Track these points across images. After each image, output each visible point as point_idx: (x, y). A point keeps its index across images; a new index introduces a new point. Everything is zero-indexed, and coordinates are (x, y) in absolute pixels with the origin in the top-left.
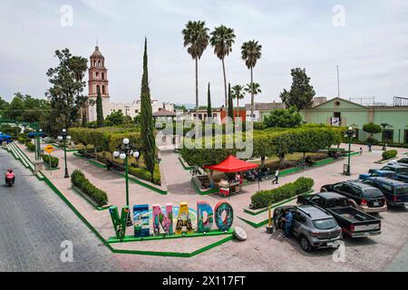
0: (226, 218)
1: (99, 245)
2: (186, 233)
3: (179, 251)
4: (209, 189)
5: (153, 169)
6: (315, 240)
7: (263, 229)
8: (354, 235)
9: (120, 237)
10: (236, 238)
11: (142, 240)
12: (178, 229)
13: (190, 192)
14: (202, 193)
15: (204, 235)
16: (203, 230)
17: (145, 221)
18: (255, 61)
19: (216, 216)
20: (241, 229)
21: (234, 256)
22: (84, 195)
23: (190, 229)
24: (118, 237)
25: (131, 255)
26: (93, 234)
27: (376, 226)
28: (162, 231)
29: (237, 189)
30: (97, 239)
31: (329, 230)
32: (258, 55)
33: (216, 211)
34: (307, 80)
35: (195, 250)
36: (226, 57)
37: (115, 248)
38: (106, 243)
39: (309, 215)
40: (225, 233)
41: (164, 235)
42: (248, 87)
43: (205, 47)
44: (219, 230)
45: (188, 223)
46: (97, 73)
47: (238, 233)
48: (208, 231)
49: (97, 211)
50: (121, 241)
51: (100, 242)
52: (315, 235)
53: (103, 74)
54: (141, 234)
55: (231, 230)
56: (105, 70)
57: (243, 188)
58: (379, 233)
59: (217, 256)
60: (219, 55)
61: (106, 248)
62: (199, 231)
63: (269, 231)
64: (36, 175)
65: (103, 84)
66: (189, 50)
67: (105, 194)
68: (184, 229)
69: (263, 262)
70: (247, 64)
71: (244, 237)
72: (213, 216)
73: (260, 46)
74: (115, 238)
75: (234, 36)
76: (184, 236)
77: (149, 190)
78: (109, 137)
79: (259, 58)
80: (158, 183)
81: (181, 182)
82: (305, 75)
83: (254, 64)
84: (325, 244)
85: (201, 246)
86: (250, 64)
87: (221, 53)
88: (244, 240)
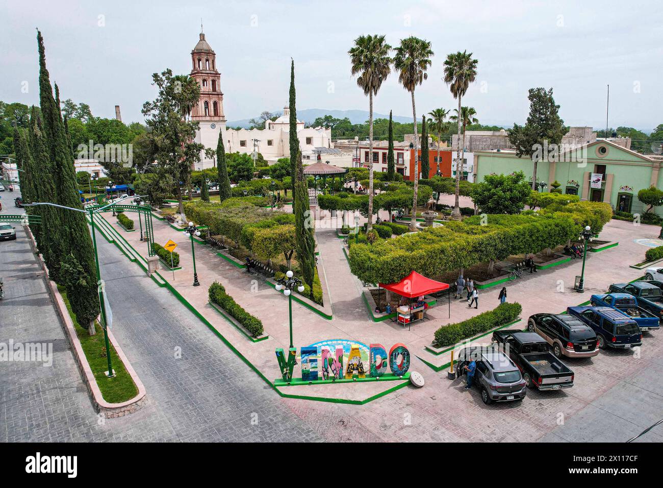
0: (402, 363)
1: (265, 388)
2: (357, 377)
3: (350, 397)
4: (385, 313)
5: (312, 281)
6: (494, 393)
7: (445, 373)
8: (541, 388)
9: (287, 379)
10: (411, 384)
11: (310, 383)
12: (349, 373)
13: (361, 317)
14: (376, 320)
15: (377, 380)
16: (376, 374)
17: (314, 364)
18: (466, 85)
19: (391, 361)
20: (418, 374)
21: (407, 405)
22: (231, 318)
23: (362, 373)
24: (285, 380)
25: (301, 401)
26: (255, 374)
27: (569, 378)
28: (331, 375)
29: (421, 316)
30: (260, 379)
31: (511, 384)
32: (471, 76)
33: (391, 354)
34: (555, 109)
35: (366, 397)
36: (417, 87)
37: (283, 392)
38: (272, 386)
39: (491, 366)
40: (400, 379)
41: (334, 378)
42: (455, 114)
43: (385, 76)
44: (393, 375)
45: (359, 367)
46: (204, 80)
47: (414, 379)
48: (381, 375)
49: (252, 343)
50: (289, 384)
51: (265, 384)
52: (495, 388)
53: (214, 82)
54: (309, 377)
55: (407, 375)
56: (217, 75)
57: (429, 312)
58: (571, 386)
59: (390, 405)
60: (406, 85)
61: (273, 392)
62: (371, 375)
63: (451, 377)
64: (152, 277)
65: (214, 98)
66: (360, 81)
67: (259, 323)
68: (355, 372)
69: (437, 413)
70: (452, 89)
71: (421, 384)
72: (388, 361)
73: (475, 62)
74: (280, 380)
75: (430, 52)
76: (355, 381)
77: (308, 311)
78: (252, 234)
79: (472, 79)
80: (320, 302)
81: (349, 298)
82: (551, 100)
83: (463, 91)
84: (505, 398)
85: (374, 393)
86: (458, 90)
87: (410, 81)
88: (422, 387)
